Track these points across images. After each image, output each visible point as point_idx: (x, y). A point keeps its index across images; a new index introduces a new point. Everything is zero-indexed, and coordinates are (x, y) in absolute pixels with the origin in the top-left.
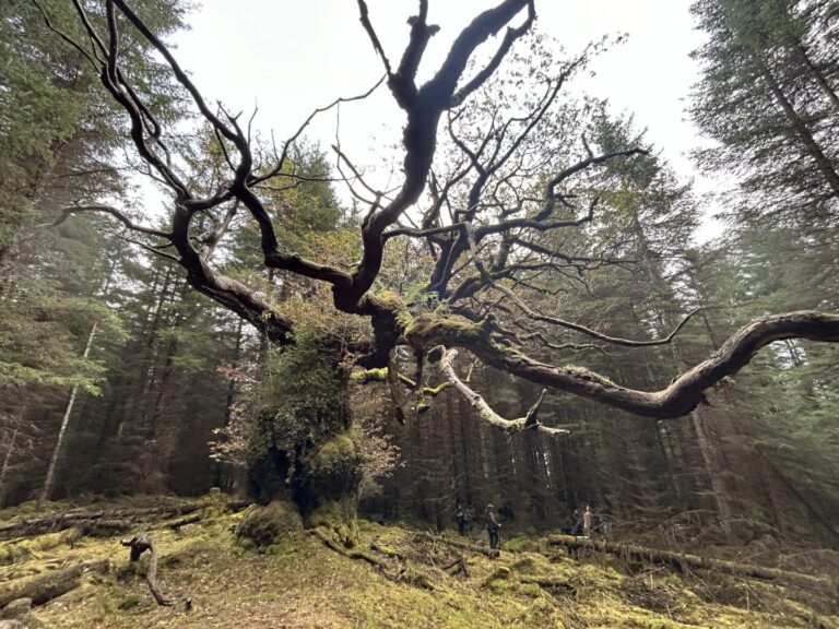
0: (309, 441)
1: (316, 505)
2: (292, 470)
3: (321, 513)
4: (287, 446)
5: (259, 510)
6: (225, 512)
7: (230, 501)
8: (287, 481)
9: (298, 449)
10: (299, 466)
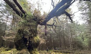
0: (32, 37)
1: (33, 49)
2: (28, 42)
3: (34, 51)
4: (27, 37)
5: (19, 52)
6: (5, 51)
7: (6, 49)
8: (27, 45)
9: (29, 38)
10: (30, 41)
